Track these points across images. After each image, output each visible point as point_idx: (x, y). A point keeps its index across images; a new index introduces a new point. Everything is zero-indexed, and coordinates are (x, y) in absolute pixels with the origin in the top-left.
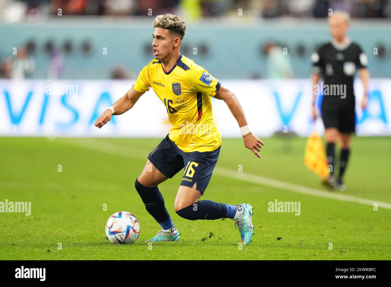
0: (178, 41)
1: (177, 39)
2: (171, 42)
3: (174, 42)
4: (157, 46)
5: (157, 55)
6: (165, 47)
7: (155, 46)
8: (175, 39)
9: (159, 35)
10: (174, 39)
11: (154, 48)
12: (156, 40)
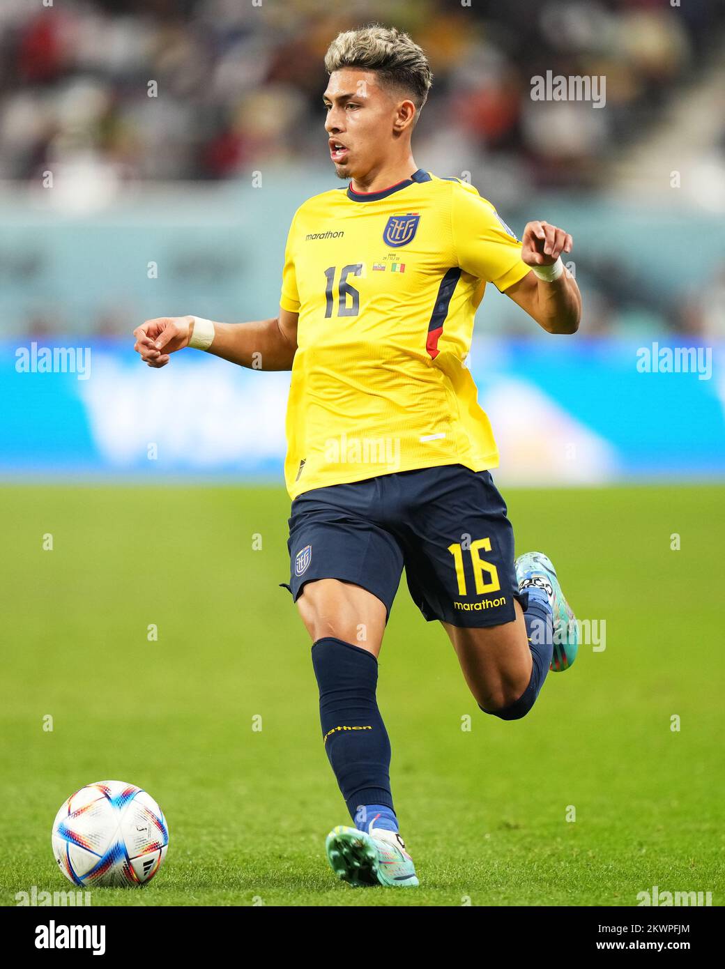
0: (409, 110)
1: (406, 105)
2: (387, 115)
3: (397, 115)
4: (342, 132)
5: (343, 162)
6: (368, 131)
7: (336, 130)
8: (400, 104)
9: (345, 92)
10: (394, 105)
11: (332, 137)
12: (336, 112)
